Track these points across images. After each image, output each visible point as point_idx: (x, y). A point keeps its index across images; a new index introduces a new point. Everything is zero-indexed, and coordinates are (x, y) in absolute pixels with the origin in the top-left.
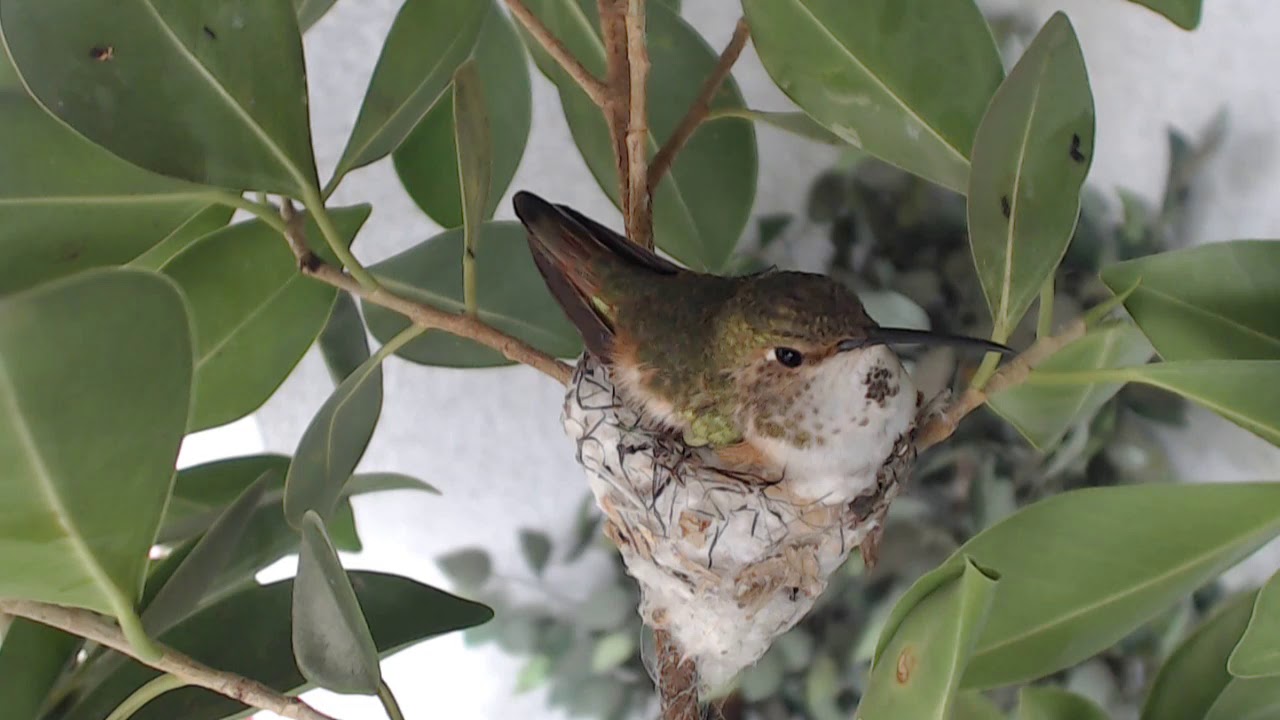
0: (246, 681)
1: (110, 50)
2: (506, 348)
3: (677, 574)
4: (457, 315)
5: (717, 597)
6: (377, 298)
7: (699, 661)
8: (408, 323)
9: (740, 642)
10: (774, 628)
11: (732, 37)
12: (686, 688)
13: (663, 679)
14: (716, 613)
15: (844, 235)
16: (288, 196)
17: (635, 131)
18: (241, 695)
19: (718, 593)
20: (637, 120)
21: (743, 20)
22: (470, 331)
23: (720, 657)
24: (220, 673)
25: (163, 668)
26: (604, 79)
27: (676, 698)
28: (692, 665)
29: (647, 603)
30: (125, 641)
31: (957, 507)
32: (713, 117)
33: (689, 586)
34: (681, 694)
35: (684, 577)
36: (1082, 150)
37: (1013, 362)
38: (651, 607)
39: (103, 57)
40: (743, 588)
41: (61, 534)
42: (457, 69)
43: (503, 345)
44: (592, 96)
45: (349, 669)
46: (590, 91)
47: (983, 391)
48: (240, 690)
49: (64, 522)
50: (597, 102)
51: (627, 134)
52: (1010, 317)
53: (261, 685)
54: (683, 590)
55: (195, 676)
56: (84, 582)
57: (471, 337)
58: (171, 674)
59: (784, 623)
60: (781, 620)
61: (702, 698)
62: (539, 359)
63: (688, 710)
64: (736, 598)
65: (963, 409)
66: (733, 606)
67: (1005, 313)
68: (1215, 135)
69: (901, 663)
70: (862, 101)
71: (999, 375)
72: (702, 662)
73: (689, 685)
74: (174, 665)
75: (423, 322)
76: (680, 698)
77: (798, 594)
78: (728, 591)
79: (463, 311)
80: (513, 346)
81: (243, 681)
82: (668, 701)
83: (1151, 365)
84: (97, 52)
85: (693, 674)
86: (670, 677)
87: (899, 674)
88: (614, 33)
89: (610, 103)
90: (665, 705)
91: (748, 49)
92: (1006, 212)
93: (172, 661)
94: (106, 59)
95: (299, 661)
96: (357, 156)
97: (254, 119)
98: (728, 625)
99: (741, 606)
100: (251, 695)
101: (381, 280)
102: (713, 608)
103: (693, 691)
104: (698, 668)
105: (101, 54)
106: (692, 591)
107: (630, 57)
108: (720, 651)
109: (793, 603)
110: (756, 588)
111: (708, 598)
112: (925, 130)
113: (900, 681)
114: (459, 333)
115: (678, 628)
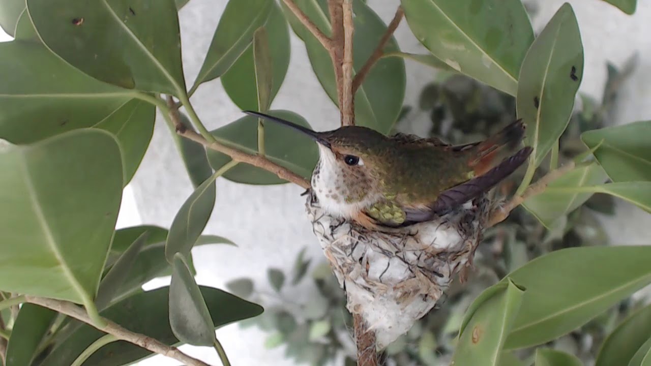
0: (149, 338)
1: (82, 20)
2: (279, 172)
3: (365, 288)
4: (255, 156)
5: (386, 299)
6: (214, 147)
7: (377, 332)
8: (229, 159)
9: (398, 322)
10: (416, 315)
11: (395, 16)
12: (370, 345)
13: (359, 341)
14: (386, 307)
15: (438, 116)
16: (171, 95)
17: (346, 62)
18: (146, 346)
19: (386, 297)
20: (348, 57)
21: (400, 7)
22: (261, 163)
23: (388, 330)
24: (136, 334)
25: (107, 331)
26: (330, 36)
27: (365, 351)
28: (374, 334)
29: (351, 303)
30: (88, 317)
31: (497, 256)
32: (385, 56)
33: (372, 294)
34: (368, 348)
35: (369, 289)
36: (576, 74)
37: (538, 182)
38: (353, 304)
39: (79, 24)
40: (399, 294)
41: (58, 264)
42: (255, 31)
43: (277, 171)
44: (324, 45)
45: (199, 333)
46: (323, 42)
47: (522, 196)
48: (145, 343)
49: (58, 256)
50: (326, 48)
51: (342, 64)
52: (536, 160)
53: (156, 340)
54: (368, 295)
55: (123, 335)
56: (68, 288)
57: (262, 167)
58: (111, 335)
59: (420, 313)
60: (418, 311)
61: (378, 350)
62: (296, 178)
63: (371, 356)
64: (396, 299)
65: (512, 206)
66: (395, 303)
67: (534, 157)
68: (631, 67)
69: (474, 333)
70: (461, 48)
71: (531, 189)
72: (379, 332)
73: (372, 344)
74: (113, 330)
75: (237, 159)
76: (367, 350)
77: (428, 298)
78: (391, 296)
79: (257, 154)
80: (283, 171)
81: (147, 339)
82: (361, 352)
83: (607, 184)
84: (75, 21)
85: (374, 338)
86: (362, 340)
87: (473, 338)
88: (335, 13)
89: (333, 49)
90: (360, 354)
91: (403, 22)
92: (537, 105)
93: (111, 328)
94: (80, 25)
95: (173, 329)
96: (205, 76)
97: (154, 55)
98: (392, 313)
99: (398, 303)
100: (151, 346)
101: (216, 138)
102: (384, 305)
103: (374, 348)
104: (376, 335)
105: (77, 22)
106: (373, 296)
107: (344, 25)
108: (388, 327)
109: (425, 302)
110: (406, 294)
111: (381, 300)
112: (493, 63)
113: (474, 342)
114: (255, 165)
115: (367, 315)
